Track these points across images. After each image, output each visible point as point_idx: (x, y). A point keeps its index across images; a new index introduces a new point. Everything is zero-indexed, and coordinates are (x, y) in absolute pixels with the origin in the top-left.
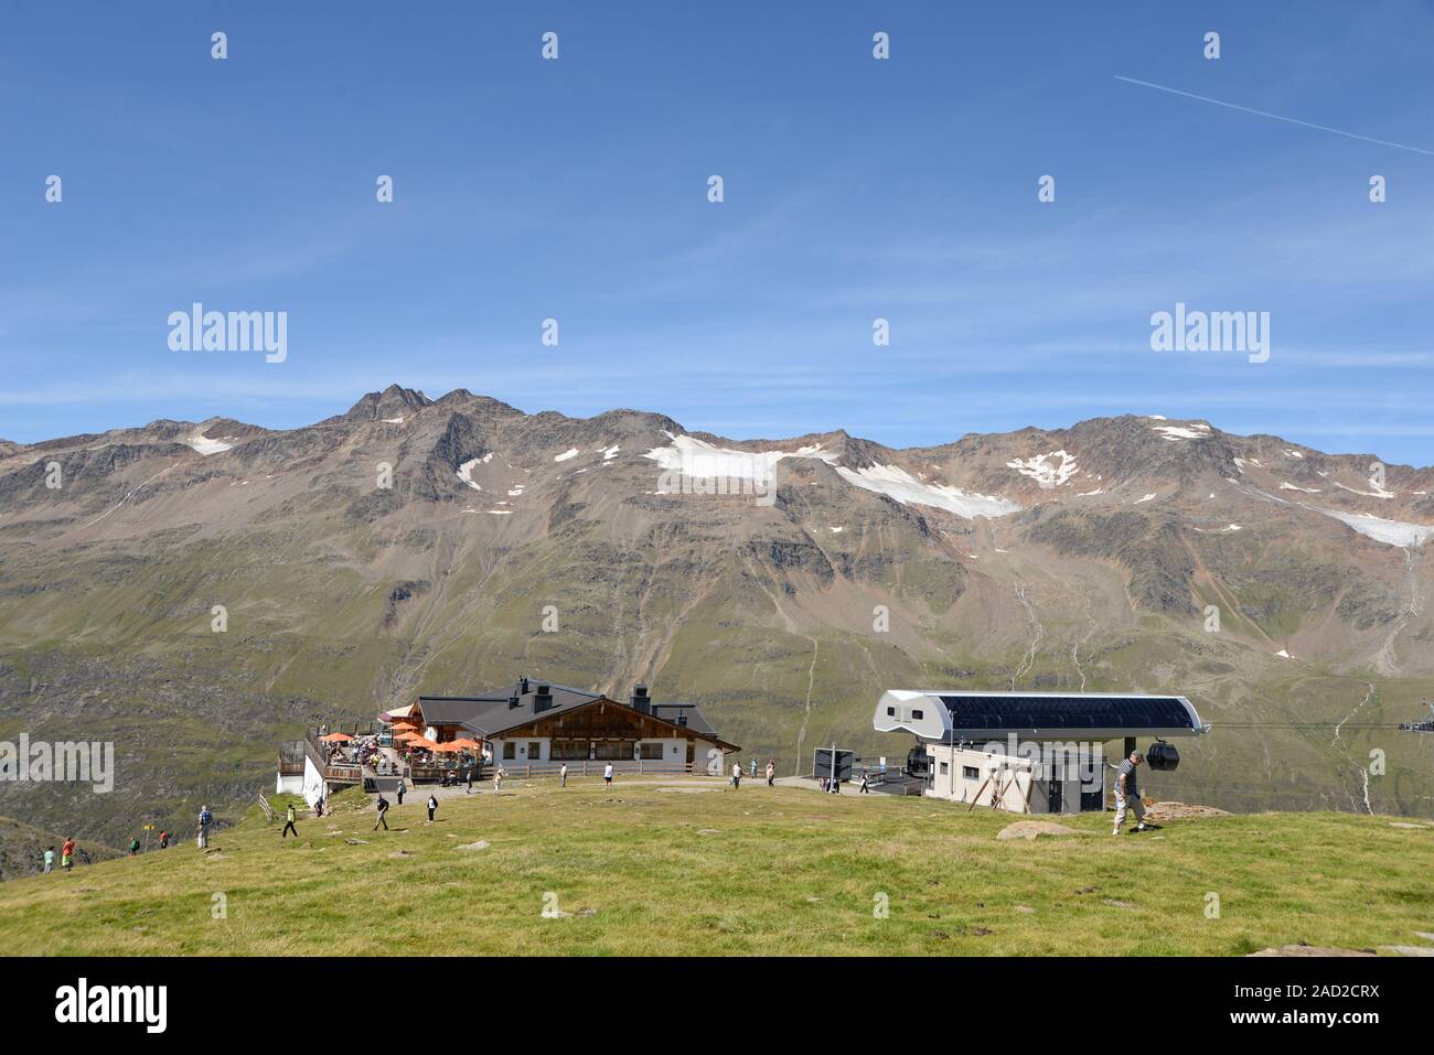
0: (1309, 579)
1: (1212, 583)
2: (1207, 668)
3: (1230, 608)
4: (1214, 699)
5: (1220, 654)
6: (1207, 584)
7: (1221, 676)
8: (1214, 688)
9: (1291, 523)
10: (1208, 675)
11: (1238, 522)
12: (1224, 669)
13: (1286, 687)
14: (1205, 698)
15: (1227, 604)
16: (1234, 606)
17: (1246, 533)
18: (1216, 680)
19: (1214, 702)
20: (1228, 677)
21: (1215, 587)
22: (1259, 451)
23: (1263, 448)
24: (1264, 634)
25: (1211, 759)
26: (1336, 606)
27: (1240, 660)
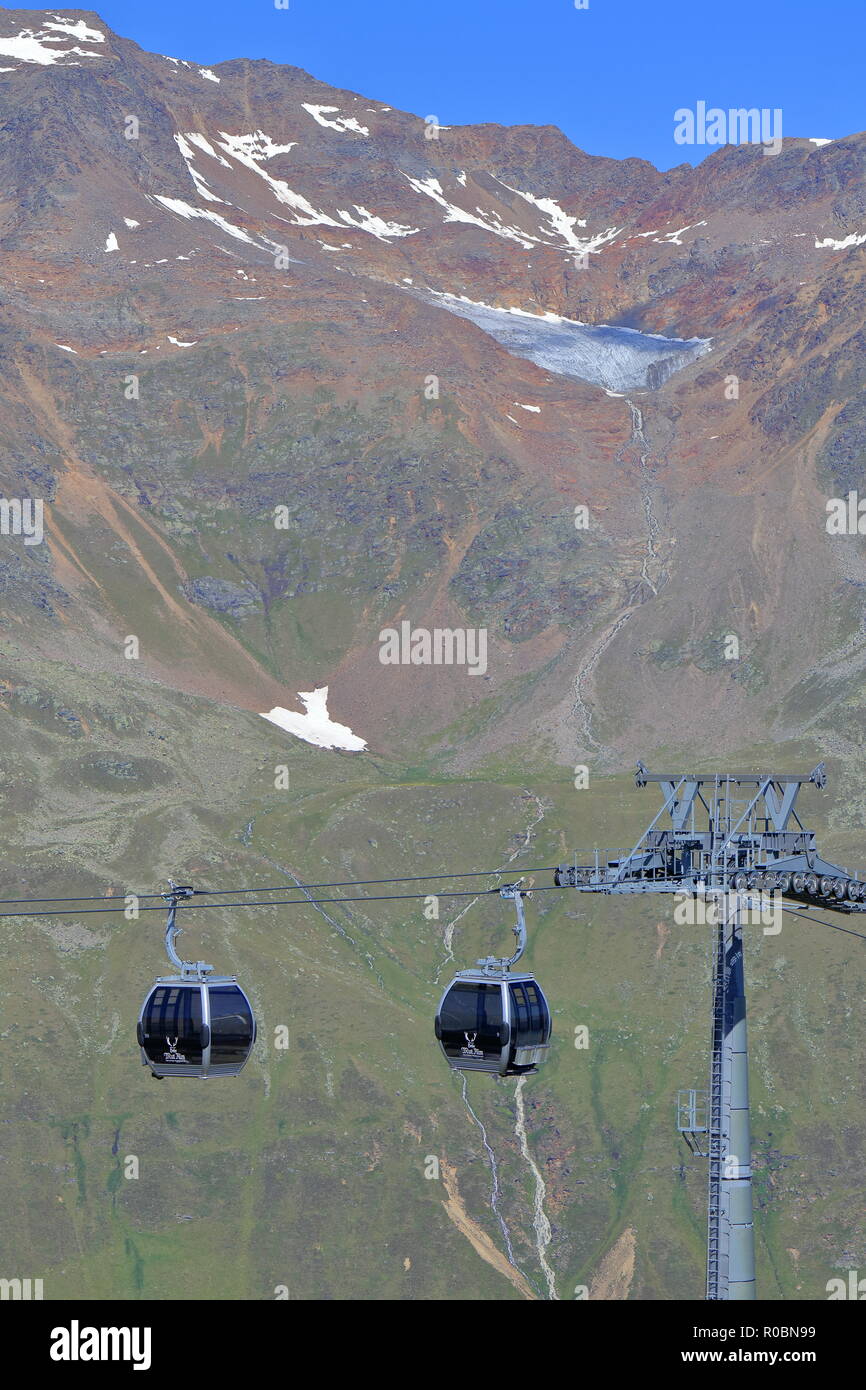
0: (381, 496)
1: (109, 514)
2: (95, 774)
3: (161, 588)
4: (114, 867)
5: (134, 732)
6: (96, 518)
7: (132, 798)
8: (114, 835)
9: (331, 327)
10: (96, 795)
11: (180, 326)
12: (147, 774)
13: (314, 820)
14: (89, 866)
15: (153, 577)
16: (171, 583)
17: (210, 359)
18: (124, 808)
19: (112, 876)
20: (155, 800)
21: (118, 527)
22: (247, 110)
23: (255, 101)
24: (256, 664)
25: (104, 1049)
26: (451, 573)
27: (189, 744)
